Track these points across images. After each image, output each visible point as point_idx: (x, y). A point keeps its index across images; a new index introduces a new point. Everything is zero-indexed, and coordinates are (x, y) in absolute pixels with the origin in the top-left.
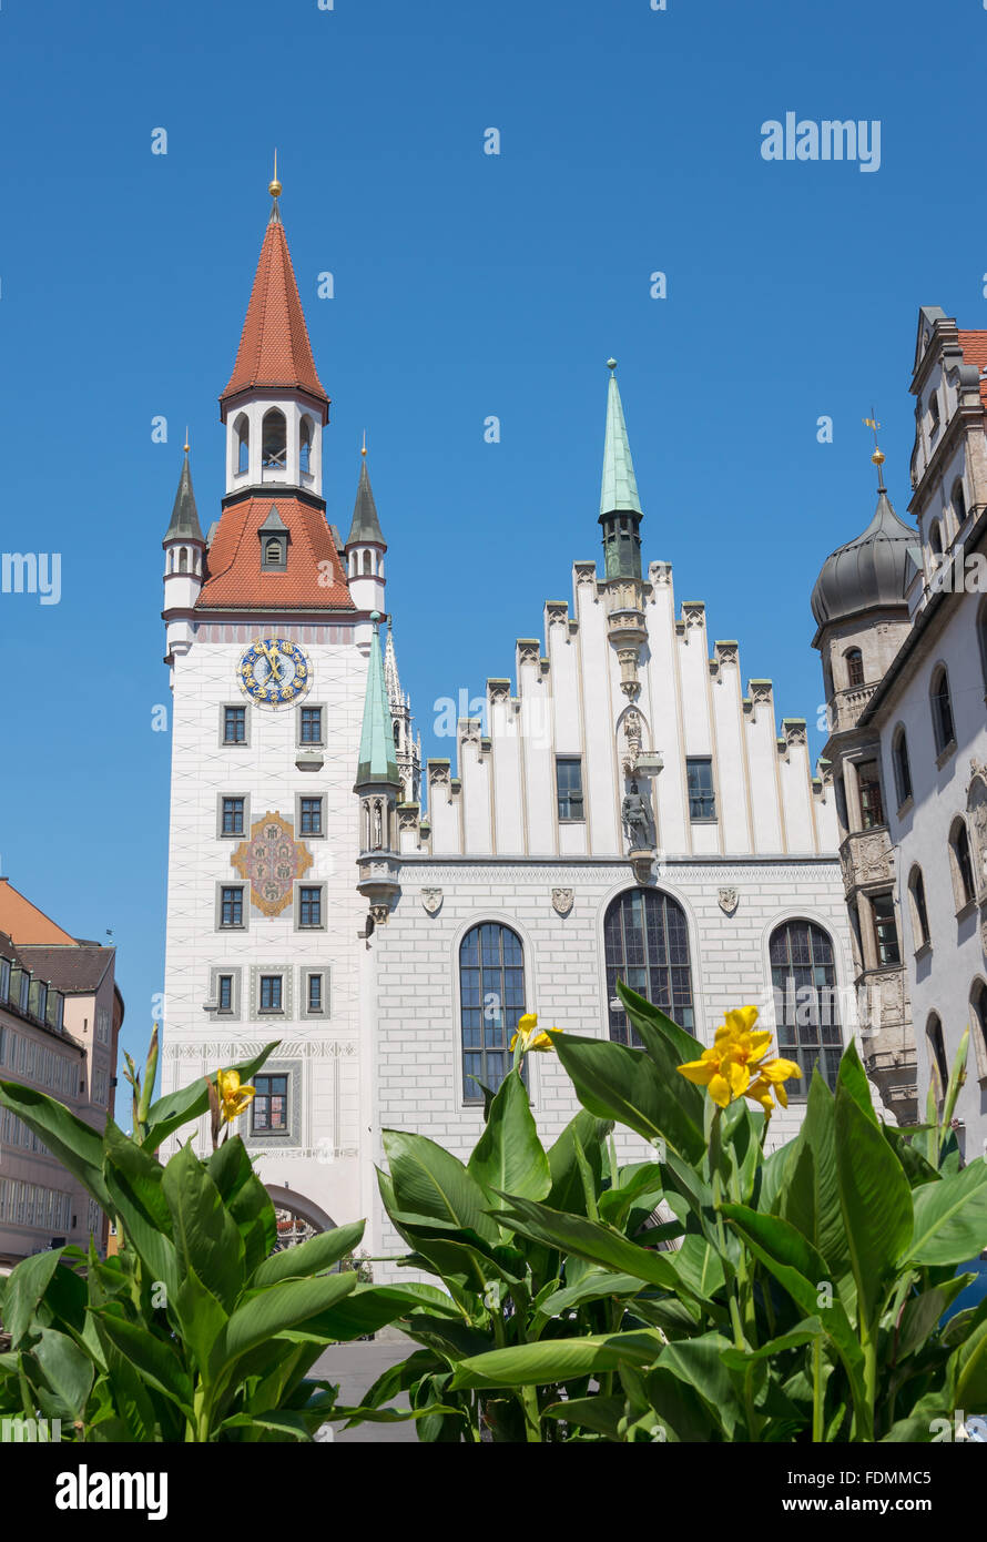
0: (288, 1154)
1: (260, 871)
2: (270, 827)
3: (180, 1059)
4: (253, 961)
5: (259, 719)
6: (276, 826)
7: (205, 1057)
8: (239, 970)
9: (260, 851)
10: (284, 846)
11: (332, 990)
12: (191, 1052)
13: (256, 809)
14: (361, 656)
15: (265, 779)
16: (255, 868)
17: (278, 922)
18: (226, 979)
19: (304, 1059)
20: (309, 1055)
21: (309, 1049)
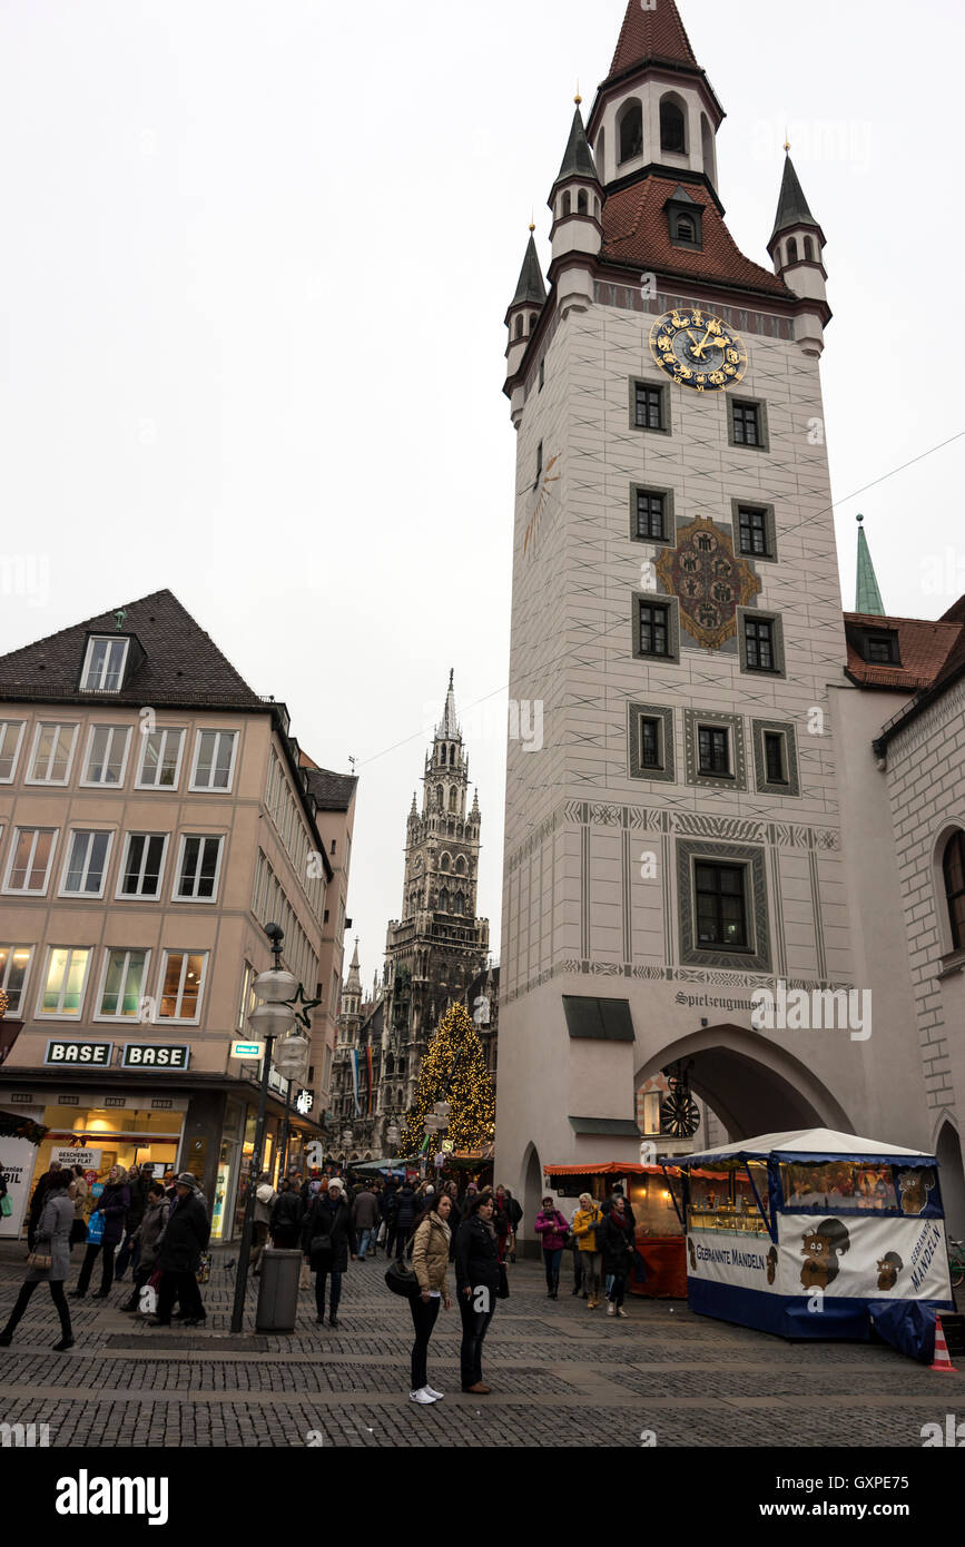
0: (753, 982)
1: (691, 587)
2: (701, 534)
3: (591, 824)
4: (687, 703)
5: (679, 403)
6: (709, 536)
7: (625, 826)
8: (668, 712)
9: (690, 563)
10: (721, 562)
11: (799, 758)
12: (605, 816)
13: (683, 507)
14: (803, 356)
15: (692, 476)
16: (685, 583)
17: (717, 657)
18: (651, 723)
19: (767, 846)
20: (773, 842)
21: (773, 833)
